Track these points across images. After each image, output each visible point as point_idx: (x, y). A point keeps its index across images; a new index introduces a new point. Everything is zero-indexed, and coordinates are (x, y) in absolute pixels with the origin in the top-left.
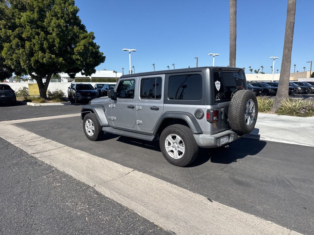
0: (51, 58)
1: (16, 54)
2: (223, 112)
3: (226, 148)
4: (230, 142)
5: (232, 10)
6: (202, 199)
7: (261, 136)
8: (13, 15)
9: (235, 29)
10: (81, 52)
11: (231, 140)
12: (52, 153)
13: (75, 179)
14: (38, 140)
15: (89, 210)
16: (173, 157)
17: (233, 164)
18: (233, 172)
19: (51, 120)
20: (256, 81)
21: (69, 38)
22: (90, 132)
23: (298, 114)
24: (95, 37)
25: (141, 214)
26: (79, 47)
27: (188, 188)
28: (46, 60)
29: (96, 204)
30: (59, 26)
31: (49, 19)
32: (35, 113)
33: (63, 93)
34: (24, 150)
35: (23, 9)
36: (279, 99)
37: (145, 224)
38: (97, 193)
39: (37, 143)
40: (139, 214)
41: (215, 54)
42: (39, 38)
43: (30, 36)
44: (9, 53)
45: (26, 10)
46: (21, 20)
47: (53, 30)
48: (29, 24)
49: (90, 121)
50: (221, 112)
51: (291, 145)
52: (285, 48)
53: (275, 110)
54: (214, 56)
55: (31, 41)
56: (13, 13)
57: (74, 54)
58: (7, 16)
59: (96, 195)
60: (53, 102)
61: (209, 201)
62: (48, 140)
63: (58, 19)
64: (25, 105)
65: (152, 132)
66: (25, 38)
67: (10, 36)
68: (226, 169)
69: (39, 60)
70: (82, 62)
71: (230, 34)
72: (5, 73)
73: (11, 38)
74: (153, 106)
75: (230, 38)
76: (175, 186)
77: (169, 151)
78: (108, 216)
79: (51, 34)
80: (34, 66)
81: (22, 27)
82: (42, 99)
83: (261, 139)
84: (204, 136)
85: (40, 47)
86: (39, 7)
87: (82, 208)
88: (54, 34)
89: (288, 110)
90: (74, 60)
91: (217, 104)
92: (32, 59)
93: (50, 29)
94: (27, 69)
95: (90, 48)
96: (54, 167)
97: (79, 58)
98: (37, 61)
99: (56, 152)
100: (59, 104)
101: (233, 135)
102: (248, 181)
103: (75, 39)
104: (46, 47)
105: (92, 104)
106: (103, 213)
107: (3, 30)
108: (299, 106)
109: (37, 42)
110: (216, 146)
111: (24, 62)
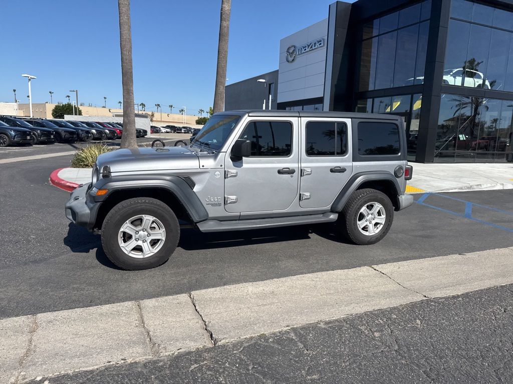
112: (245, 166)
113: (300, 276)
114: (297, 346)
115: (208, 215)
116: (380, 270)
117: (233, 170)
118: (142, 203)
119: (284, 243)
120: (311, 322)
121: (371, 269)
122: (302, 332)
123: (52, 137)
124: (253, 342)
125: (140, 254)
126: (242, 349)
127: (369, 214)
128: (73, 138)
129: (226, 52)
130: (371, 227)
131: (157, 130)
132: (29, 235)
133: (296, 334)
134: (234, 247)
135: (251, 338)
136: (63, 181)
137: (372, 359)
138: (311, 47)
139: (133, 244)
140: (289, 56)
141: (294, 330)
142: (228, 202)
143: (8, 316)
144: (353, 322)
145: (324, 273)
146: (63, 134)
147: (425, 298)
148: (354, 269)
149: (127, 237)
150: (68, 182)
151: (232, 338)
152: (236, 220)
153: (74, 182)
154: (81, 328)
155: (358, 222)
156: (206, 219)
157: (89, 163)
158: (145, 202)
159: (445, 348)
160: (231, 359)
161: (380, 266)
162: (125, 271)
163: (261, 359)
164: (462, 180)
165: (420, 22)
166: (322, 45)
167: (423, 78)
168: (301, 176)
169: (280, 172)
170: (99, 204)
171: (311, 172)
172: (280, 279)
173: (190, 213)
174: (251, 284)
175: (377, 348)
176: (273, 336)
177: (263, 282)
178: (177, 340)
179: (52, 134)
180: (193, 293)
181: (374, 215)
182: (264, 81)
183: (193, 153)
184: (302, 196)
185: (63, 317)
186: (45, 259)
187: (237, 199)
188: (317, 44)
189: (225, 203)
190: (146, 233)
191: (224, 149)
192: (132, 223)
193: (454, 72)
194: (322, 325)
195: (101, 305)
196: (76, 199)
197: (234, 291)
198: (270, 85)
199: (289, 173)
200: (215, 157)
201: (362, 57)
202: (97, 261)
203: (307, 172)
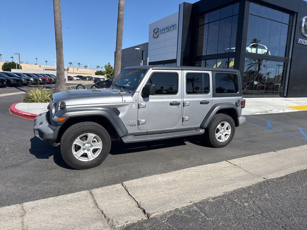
112: (150, 100)
113: (188, 168)
114: (201, 215)
115: (128, 132)
116: (233, 163)
117: (143, 104)
118: (87, 125)
119: (172, 148)
120: (204, 199)
121: (227, 162)
122: (201, 206)
123: (5, 83)
124: (172, 214)
125: (86, 158)
126: (167, 219)
127: (222, 129)
128: (18, 83)
129: (122, 30)
130: (223, 136)
131: (71, 79)
132: (5, 148)
133: (197, 207)
134: (142, 152)
135: (171, 211)
136: (20, 111)
137: (249, 221)
138: (168, 29)
139: (81, 152)
140: (155, 34)
141: (195, 204)
142: (140, 124)
143: (3, 206)
144: (229, 197)
145: (201, 166)
146: (12, 81)
147: (265, 180)
148: (218, 163)
149: (78, 148)
150: (23, 112)
151: (159, 212)
152: (144, 135)
153: (27, 112)
154: (56, 211)
155: (216, 134)
156: (127, 135)
157: (35, 99)
158: (89, 125)
159: (288, 211)
160: (163, 227)
161: (232, 160)
162: (76, 170)
163: (182, 225)
164: (261, 107)
165: (233, 16)
166: (175, 28)
167: (235, 48)
168: (183, 106)
169: (171, 104)
170: (59, 127)
171: (189, 104)
172: (176, 171)
173: (118, 131)
174: (159, 175)
175: (249, 213)
176: (183, 209)
177: (166, 174)
178: (123, 216)
179: (5, 81)
180: (124, 183)
181: (225, 130)
182: (139, 49)
183: (117, 93)
184: (184, 119)
185: (42, 204)
186: (20, 164)
187: (145, 121)
188: (172, 28)
189: (138, 124)
190: (90, 145)
191: (138, 90)
192: (81, 138)
193: (251, 45)
194: (211, 200)
195: (66, 194)
196: (41, 124)
197: (150, 181)
198: (143, 51)
199: (176, 105)
200: (132, 95)
201: (199, 36)
202: (55, 164)
203: (187, 104)
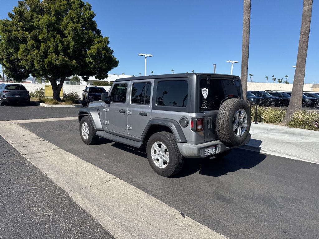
0: (63, 60)
1: (31, 55)
2: (210, 120)
3: (211, 159)
4: (217, 153)
5: (245, 17)
6: (175, 213)
7: (261, 149)
8: (31, 18)
9: (248, 36)
10: (94, 55)
11: (218, 151)
12: (43, 155)
13: (54, 183)
14: (36, 141)
15: (53, 217)
16: (158, 166)
17: (222, 178)
18: (218, 186)
19: (57, 121)
20: (277, 91)
21: (84, 41)
22: (85, 135)
23: (311, 128)
24: (109, 42)
25: (104, 225)
26: (92, 51)
27: (164, 200)
28: (58, 62)
29: (62, 211)
30: (75, 30)
31: (66, 22)
32: (44, 114)
33: (78, 96)
34: (18, 151)
35: (41, 13)
36: (291, 110)
37: (104, 236)
38: (69, 199)
39: (34, 143)
40: (102, 225)
41: (234, 62)
42: (54, 40)
43: (46, 38)
44: (24, 54)
45: (44, 13)
46: (40, 23)
47: (69, 34)
48: (47, 27)
49: (86, 124)
50: (208, 121)
51: (293, 160)
52: (299, 56)
53: (286, 121)
54: (232, 64)
55: (47, 43)
56: (32, 16)
57: (87, 57)
58: (25, 18)
59: (66, 202)
60: (65, 104)
61: (182, 216)
62: (46, 141)
63: (74, 23)
64: (38, 106)
65: (140, 139)
66: (41, 40)
67: (27, 37)
68: (212, 183)
69: (52, 62)
70: (95, 66)
71: (243, 40)
72: (22, 74)
73: (27, 39)
74: (142, 112)
75: (243, 45)
76: (152, 197)
77: (155, 160)
78: (69, 224)
79: (67, 37)
80: (47, 67)
81: (40, 29)
82: (54, 101)
83: (261, 152)
84: (188, 146)
85: (55, 49)
86: (56, 10)
87: (47, 214)
88: (70, 38)
89: (300, 122)
90: (87, 63)
91: (203, 112)
92: (46, 60)
93: (66, 32)
94: (41, 70)
95: (103, 52)
96: (38, 169)
97: (92, 61)
98: (50, 63)
99: (48, 154)
100: (71, 106)
101: (220, 146)
102: (231, 197)
103: (90, 42)
104: (60, 50)
105: (89, 107)
106: (65, 221)
107: (21, 31)
108: (312, 119)
109: (52, 44)
110: (199, 156)
111: (38, 63)
